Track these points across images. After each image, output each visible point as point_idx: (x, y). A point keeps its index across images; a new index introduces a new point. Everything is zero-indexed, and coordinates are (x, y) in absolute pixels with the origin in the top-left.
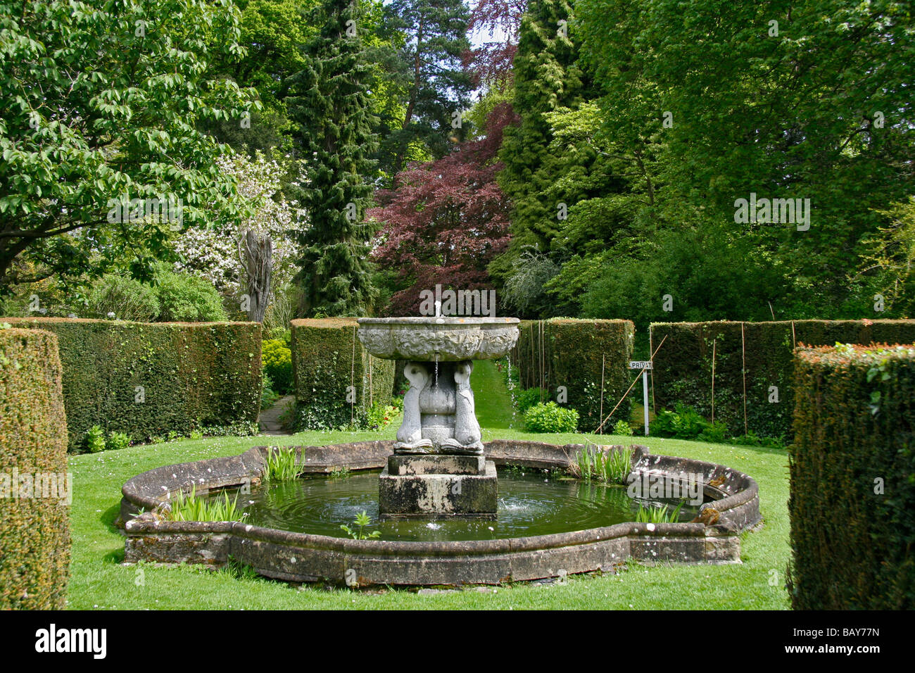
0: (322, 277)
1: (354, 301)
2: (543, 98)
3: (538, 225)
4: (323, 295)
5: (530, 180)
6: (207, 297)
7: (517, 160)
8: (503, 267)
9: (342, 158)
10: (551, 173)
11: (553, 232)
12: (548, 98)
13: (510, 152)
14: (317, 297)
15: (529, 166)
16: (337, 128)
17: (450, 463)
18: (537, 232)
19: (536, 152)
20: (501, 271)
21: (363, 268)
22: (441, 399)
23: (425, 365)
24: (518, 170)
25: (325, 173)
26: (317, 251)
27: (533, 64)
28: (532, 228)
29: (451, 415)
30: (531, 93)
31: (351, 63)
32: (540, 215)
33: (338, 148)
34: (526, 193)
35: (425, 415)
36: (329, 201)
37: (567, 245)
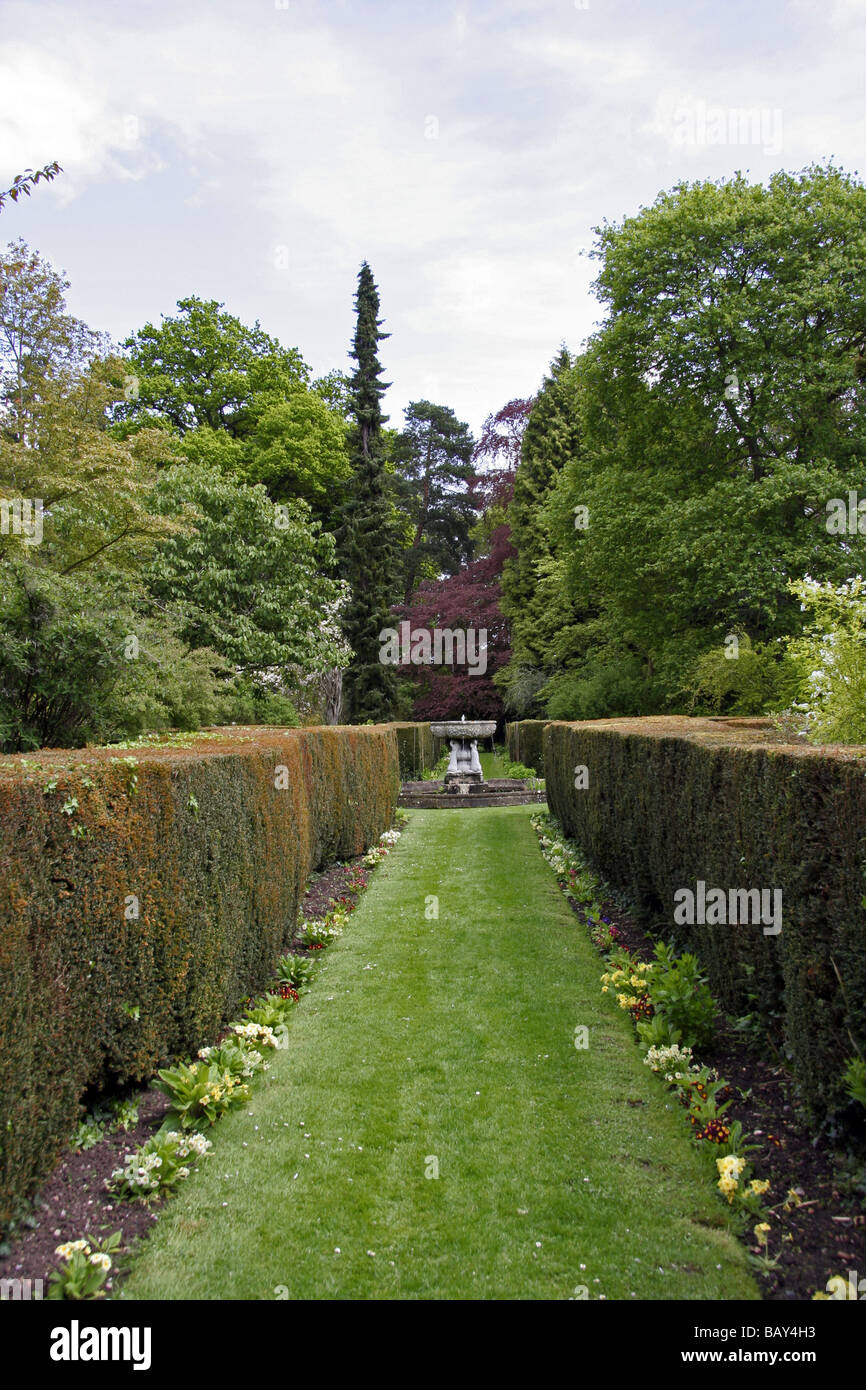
0: (360, 691)
1: (387, 710)
2: (535, 541)
3: (533, 644)
4: (362, 705)
5: (526, 607)
6: (287, 710)
7: (515, 591)
8: (506, 678)
9: (375, 596)
10: (542, 601)
11: (545, 650)
12: (539, 542)
13: (509, 584)
14: (357, 707)
15: (525, 595)
16: (371, 573)
17: (469, 779)
18: (532, 649)
19: (530, 584)
20: (504, 681)
21: (393, 683)
22: (465, 754)
23: (458, 740)
24: (517, 598)
25: (362, 608)
26: (357, 670)
27: (527, 514)
28: (529, 647)
29: (469, 760)
30: (525, 537)
31: (381, 522)
32: (534, 635)
33: (371, 589)
34: (523, 617)
35: (459, 760)
36: (365, 630)
37: (557, 660)
